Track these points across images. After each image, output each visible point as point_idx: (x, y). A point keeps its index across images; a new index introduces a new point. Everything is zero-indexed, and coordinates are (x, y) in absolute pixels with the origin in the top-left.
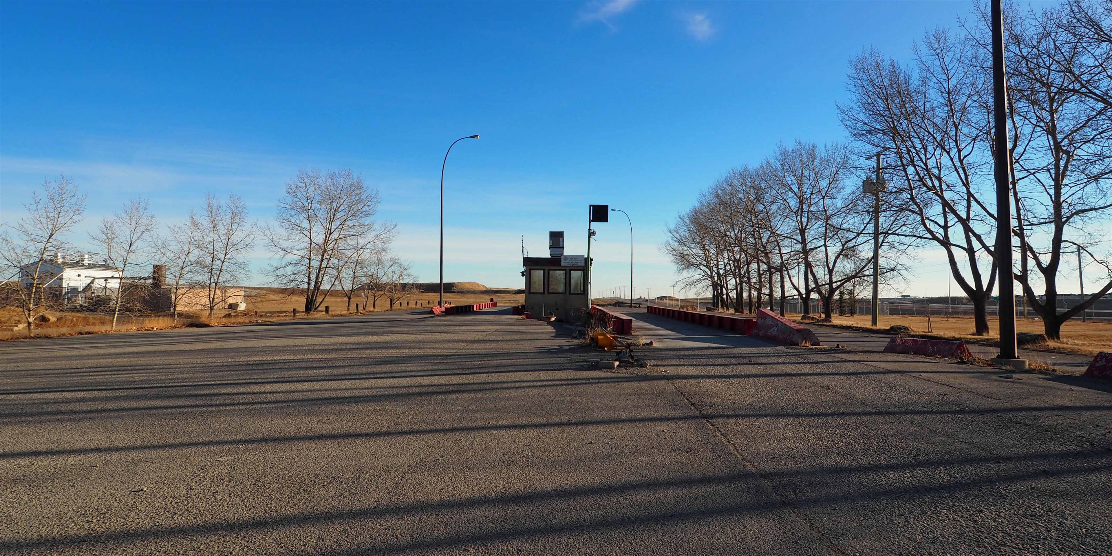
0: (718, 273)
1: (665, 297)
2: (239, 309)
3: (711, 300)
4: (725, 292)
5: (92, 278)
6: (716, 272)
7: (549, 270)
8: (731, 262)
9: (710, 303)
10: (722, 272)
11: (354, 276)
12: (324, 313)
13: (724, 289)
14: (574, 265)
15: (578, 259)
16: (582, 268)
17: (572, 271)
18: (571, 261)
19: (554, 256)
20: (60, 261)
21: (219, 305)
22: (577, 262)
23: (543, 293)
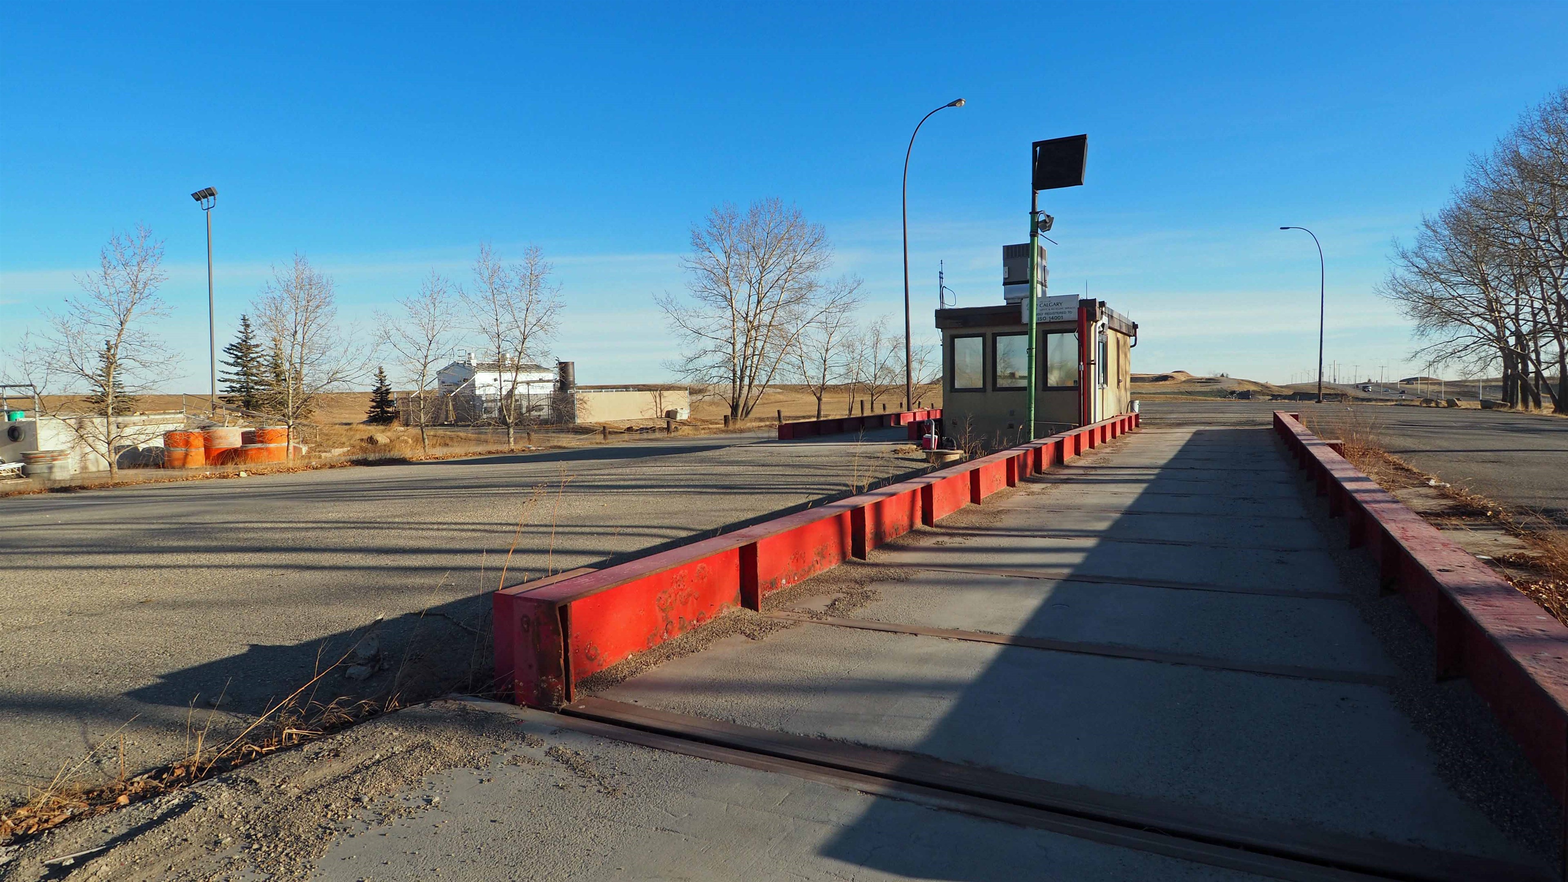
0: (1518, 334)
1: (1416, 379)
2: (678, 418)
3: (1500, 381)
4: (1531, 368)
5: (512, 383)
6: (1513, 329)
7: (995, 336)
8: (1550, 307)
9: (1499, 386)
10: (1525, 329)
11: (825, 366)
12: (723, 425)
13: (1530, 363)
14: (1058, 320)
15: (1064, 305)
16: (1075, 326)
17: (1049, 335)
18: (1046, 311)
19: (1010, 301)
20: (474, 363)
21: (651, 413)
22: (1065, 313)
23: (983, 390)
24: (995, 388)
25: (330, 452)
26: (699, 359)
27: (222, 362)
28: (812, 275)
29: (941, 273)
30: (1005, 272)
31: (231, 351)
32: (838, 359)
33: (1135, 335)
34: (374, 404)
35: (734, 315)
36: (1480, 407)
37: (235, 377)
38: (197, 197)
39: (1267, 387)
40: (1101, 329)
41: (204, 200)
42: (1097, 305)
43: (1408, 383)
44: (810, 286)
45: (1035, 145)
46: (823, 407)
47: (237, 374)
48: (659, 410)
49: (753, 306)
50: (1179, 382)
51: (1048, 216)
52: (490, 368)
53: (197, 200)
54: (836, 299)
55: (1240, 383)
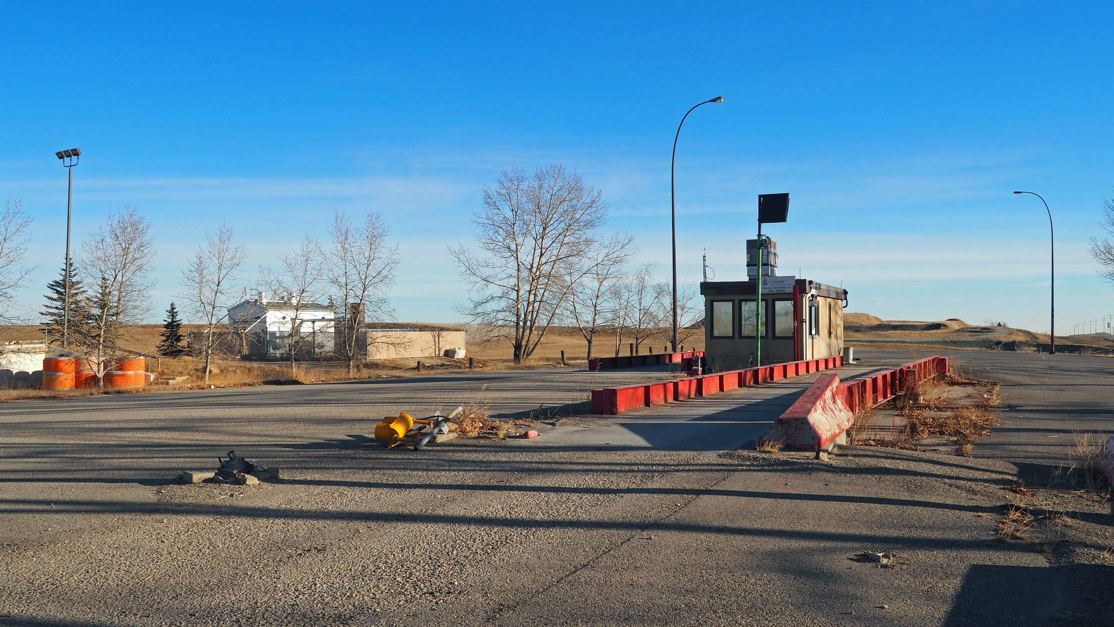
2: (456, 357)
5: (301, 321)
11: (595, 311)
14: (781, 292)
15: (785, 283)
16: (791, 296)
17: (776, 302)
18: (774, 286)
19: (751, 278)
20: (265, 301)
21: (429, 352)
22: (786, 287)
23: (732, 338)
24: (741, 336)
25: (174, 379)
26: (488, 304)
27: (46, 297)
28: (590, 233)
29: (704, 257)
30: (748, 258)
31: (55, 287)
32: (607, 305)
33: (846, 299)
34: (164, 338)
35: (518, 265)
37: (56, 311)
38: (60, 155)
40: (811, 299)
41: (67, 160)
42: (807, 283)
44: (588, 242)
45: (760, 196)
46: (593, 350)
47: (57, 308)
48: (437, 349)
49: (537, 259)
50: (952, 330)
51: (768, 237)
52: (277, 306)
53: (60, 158)
54: (610, 253)
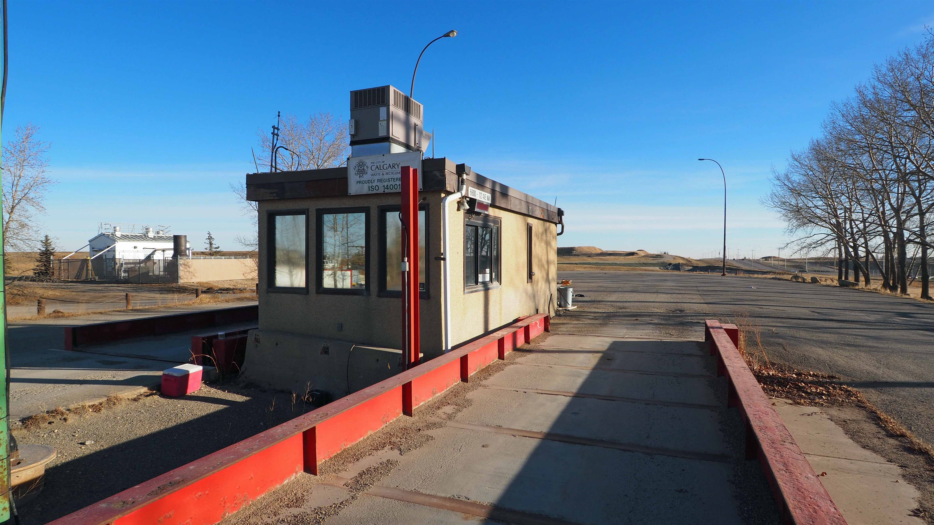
1: (770, 257)
5: (154, 250)
7: (320, 214)
14: (393, 190)
18: (378, 177)
20: (118, 234)
21: (253, 275)
23: (306, 292)
24: (320, 291)
30: (352, 128)
33: (560, 222)
34: (39, 263)
36: (838, 285)
39: (689, 261)
43: (765, 260)
50: (641, 256)
52: (130, 238)
55: (674, 258)
